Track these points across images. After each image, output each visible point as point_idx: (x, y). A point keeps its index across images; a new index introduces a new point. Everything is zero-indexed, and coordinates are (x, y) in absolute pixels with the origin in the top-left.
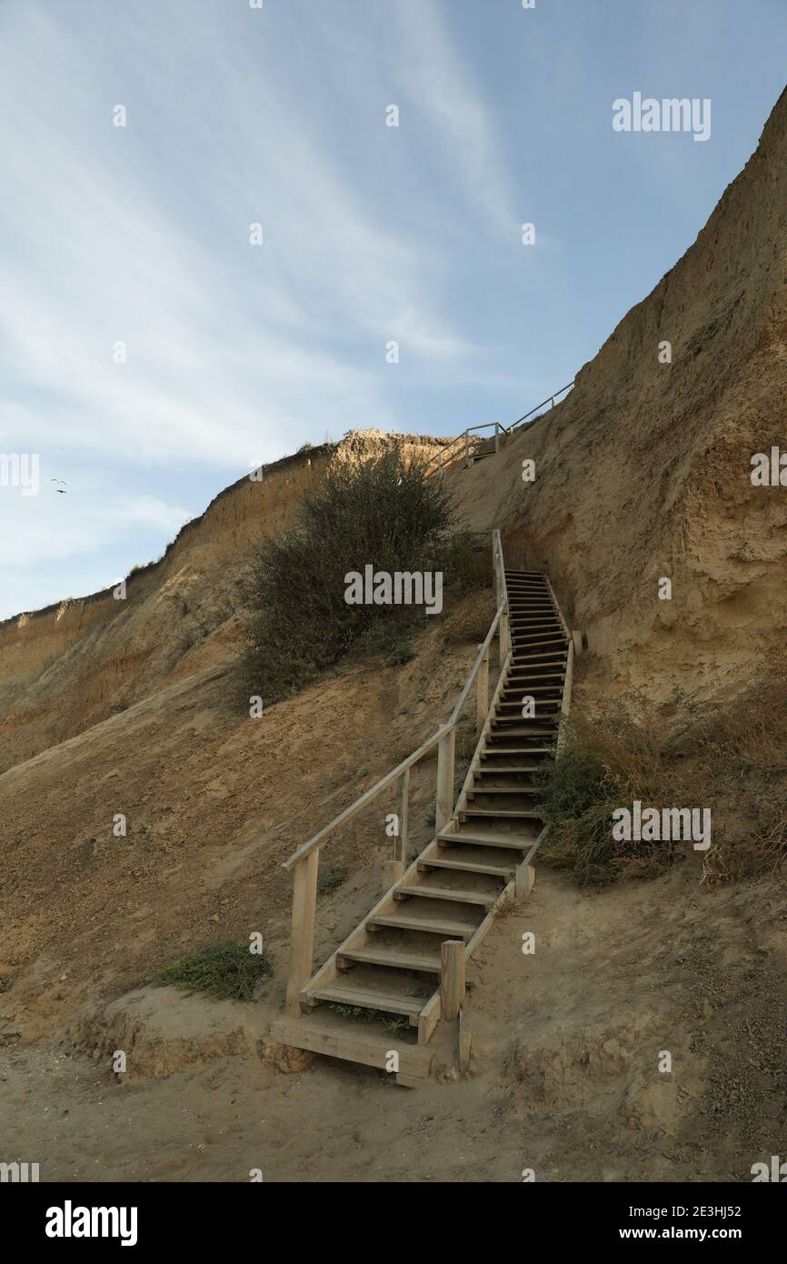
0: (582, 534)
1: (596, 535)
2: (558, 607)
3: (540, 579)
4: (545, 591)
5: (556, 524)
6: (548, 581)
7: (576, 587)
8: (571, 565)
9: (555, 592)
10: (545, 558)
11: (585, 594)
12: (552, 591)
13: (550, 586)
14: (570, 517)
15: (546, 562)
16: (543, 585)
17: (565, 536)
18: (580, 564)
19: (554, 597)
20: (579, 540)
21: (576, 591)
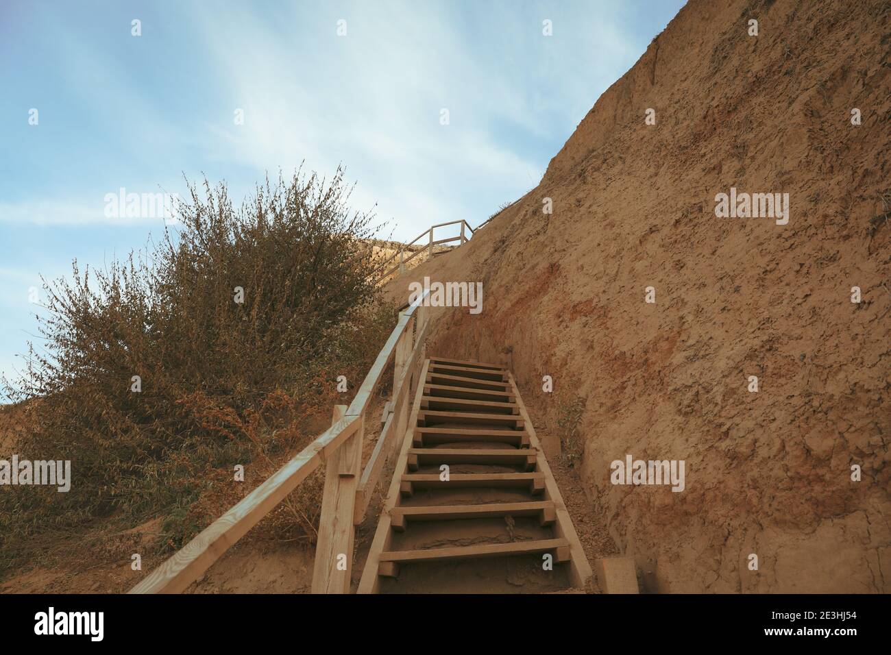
0: (579, 288)
1: (618, 283)
2: (534, 442)
3: (499, 378)
4: (506, 399)
5: (527, 288)
6: (512, 382)
7: (582, 392)
8: (563, 346)
9: (527, 404)
10: (507, 343)
11: (614, 408)
12: (520, 402)
13: (516, 391)
14: (554, 269)
15: (509, 350)
16: (503, 389)
17: (546, 298)
18: (584, 341)
19: (524, 413)
20: (576, 298)
21: (584, 402)
